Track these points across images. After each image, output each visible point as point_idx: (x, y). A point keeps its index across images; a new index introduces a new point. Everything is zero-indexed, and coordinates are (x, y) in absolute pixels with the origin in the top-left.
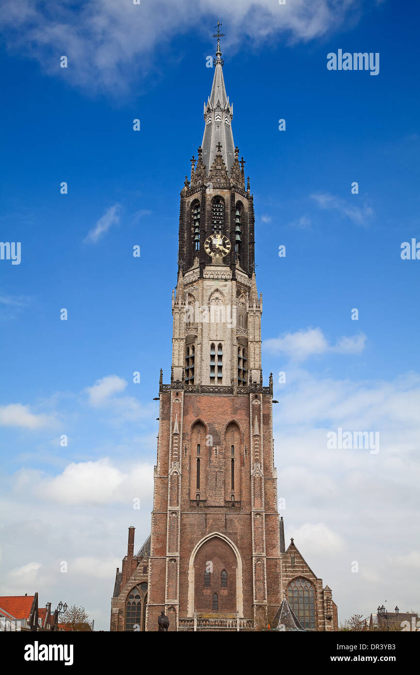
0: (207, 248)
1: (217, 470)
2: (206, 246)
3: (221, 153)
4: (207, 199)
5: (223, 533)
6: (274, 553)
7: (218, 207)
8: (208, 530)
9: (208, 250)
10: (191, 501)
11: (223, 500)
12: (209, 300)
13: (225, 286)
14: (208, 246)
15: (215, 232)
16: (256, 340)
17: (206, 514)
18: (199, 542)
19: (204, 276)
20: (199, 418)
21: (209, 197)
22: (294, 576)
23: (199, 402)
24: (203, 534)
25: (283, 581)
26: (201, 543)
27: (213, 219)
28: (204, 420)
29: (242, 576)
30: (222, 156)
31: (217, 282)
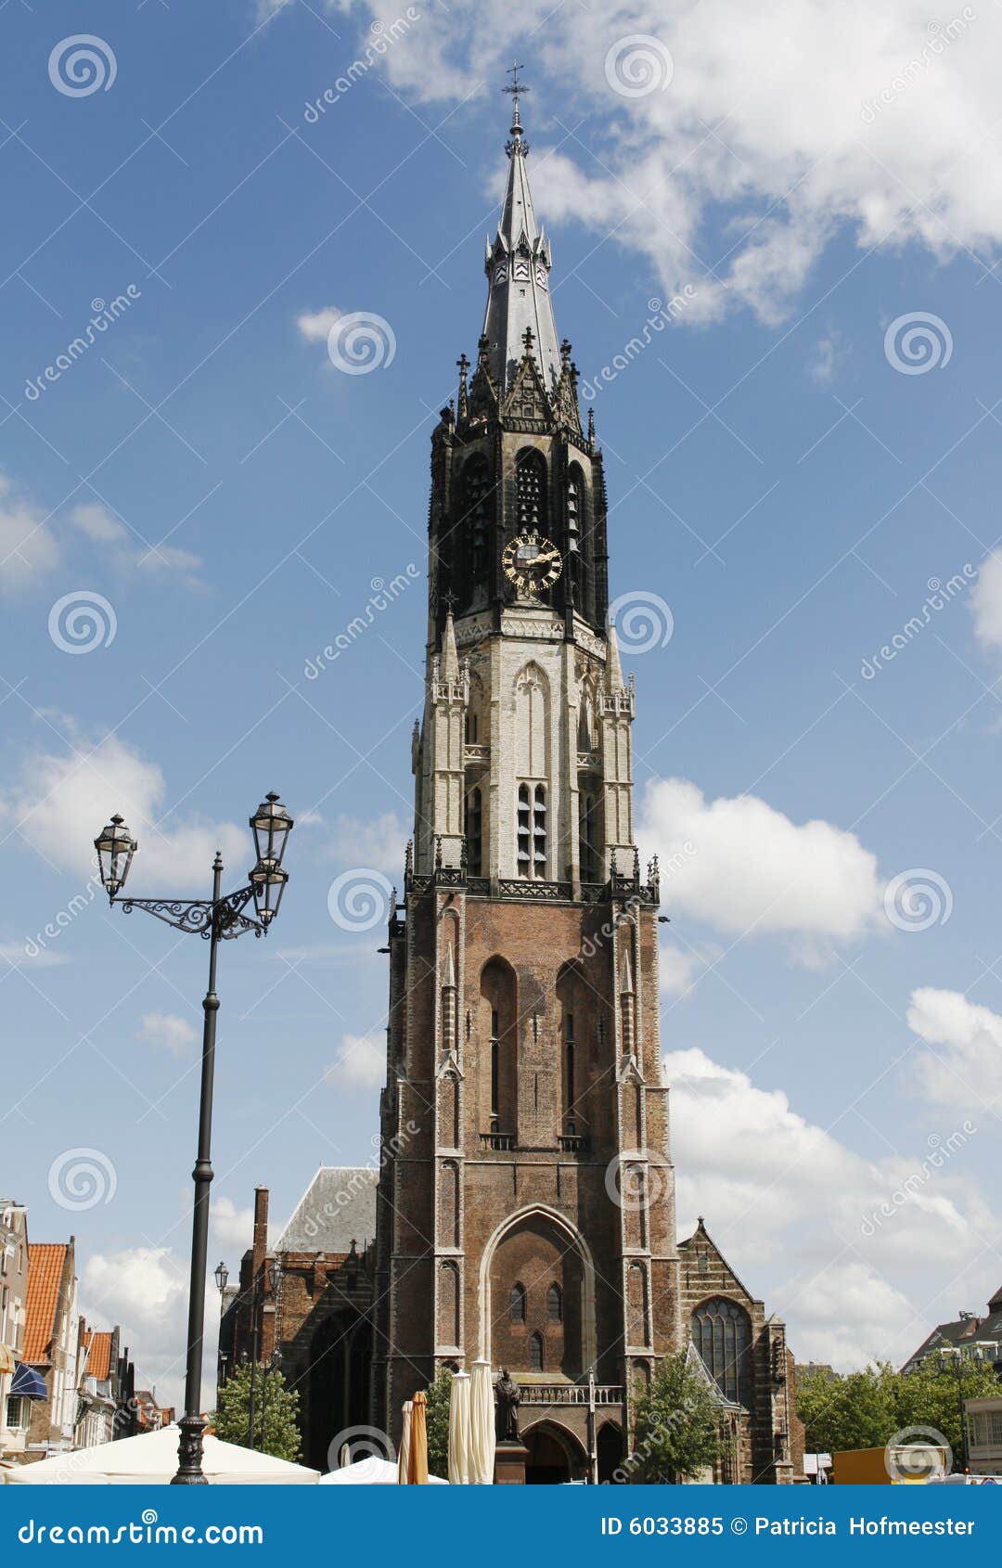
0: (508, 566)
1: (539, 1068)
2: (506, 561)
3: (533, 353)
4: (504, 455)
5: (552, 1206)
6: (664, 1249)
7: (529, 475)
8: (519, 1199)
9: (511, 572)
10: (482, 1136)
11: (551, 1135)
12: (514, 685)
13: (550, 654)
14: (511, 561)
15: (525, 532)
16: (621, 781)
17: (515, 1166)
18: (502, 1225)
19: (503, 629)
20: (497, 952)
21: (510, 450)
22: (705, 1295)
23: (497, 917)
24: (509, 1208)
25: (682, 1306)
26: (505, 1226)
27: (519, 500)
28: (508, 958)
29: (596, 1297)
30: (534, 359)
31: (532, 646)
